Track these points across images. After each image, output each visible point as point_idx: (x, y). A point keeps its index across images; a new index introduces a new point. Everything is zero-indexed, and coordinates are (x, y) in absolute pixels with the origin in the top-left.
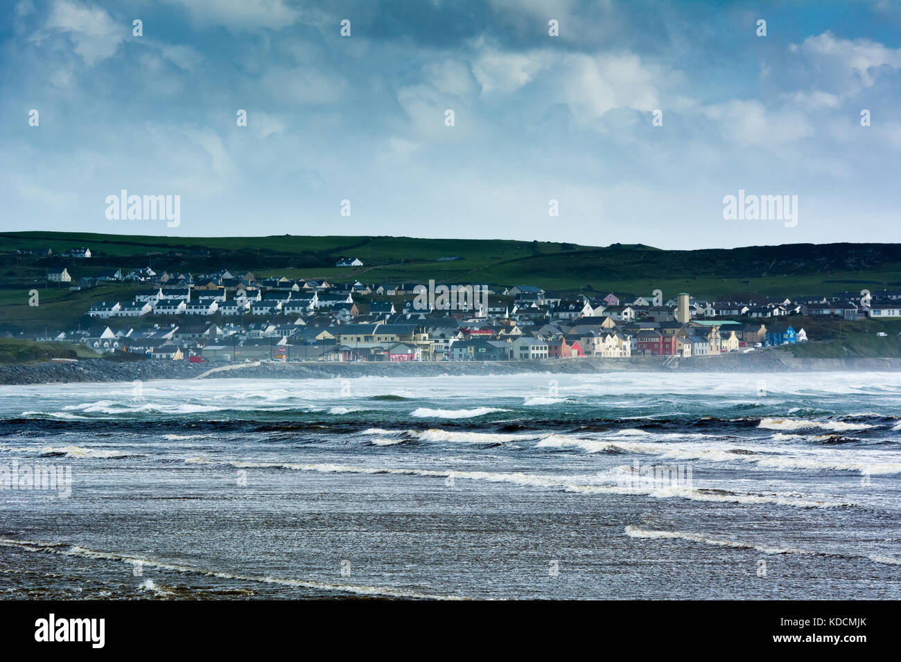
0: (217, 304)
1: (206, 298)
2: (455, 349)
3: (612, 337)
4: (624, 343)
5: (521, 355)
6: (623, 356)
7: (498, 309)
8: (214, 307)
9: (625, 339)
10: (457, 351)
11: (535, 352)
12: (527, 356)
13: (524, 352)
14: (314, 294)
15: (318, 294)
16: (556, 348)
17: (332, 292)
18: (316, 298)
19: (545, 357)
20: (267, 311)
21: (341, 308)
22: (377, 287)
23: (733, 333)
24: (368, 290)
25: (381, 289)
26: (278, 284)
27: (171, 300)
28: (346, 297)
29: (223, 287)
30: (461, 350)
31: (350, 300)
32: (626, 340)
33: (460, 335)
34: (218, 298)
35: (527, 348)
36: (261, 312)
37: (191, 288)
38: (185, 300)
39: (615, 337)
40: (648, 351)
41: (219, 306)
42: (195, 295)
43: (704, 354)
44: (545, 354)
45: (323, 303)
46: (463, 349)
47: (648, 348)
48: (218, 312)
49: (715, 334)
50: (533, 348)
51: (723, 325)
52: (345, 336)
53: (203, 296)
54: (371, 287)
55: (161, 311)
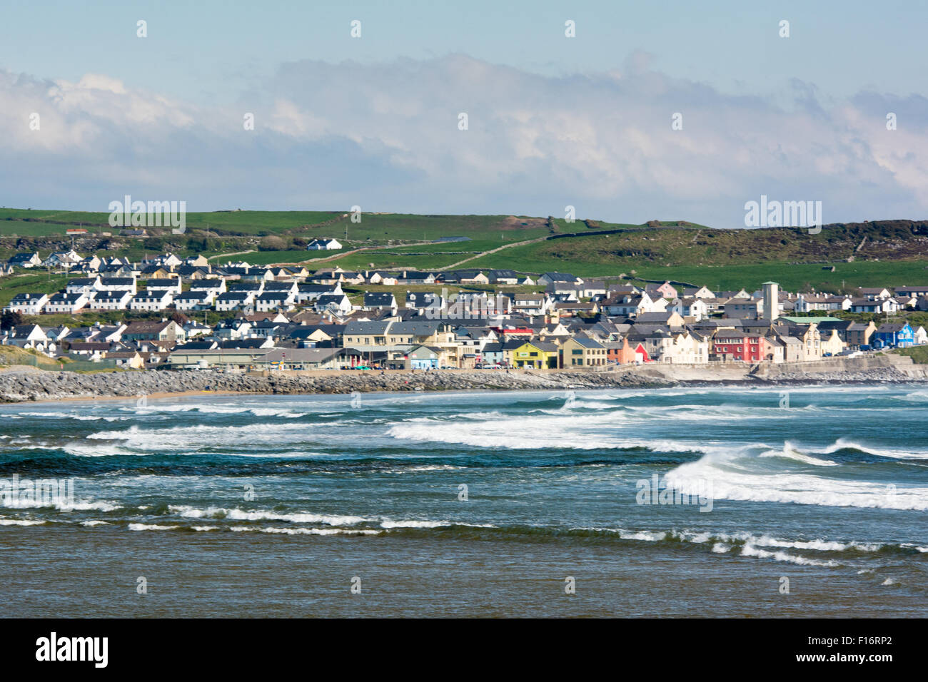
0: (171, 296)
1: (157, 288)
2: (487, 354)
3: (685, 337)
4: (700, 345)
5: (574, 360)
6: (699, 362)
7: (532, 303)
8: (166, 301)
9: (701, 340)
10: (490, 356)
11: (591, 357)
12: (580, 362)
13: (577, 357)
14: (293, 283)
15: (298, 284)
16: (616, 351)
17: (315, 282)
18: (295, 289)
19: (603, 363)
20: (234, 305)
21: (328, 302)
22: (371, 274)
23: (835, 332)
24: (361, 279)
25: (376, 278)
26: (247, 272)
27: (112, 292)
28: (333, 288)
29: (177, 275)
30: (495, 355)
31: (338, 291)
32: (702, 342)
33: (492, 335)
34: (171, 289)
35: (580, 352)
36: (227, 306)
37: (138, 277)
38: (130, 291)
39: (689, 337)
40: (730, 356)
41: (174, 299)
42: (142, 285)
43: (800, 359)
44: (603, 360)
45: (304, 296)
46: (498, 353)
47: (730, 352)
48: (172, 306)
49: (813, 333)
50: (589, 353)
51: (822, 322)
52: (349, 336)
53: (152, 286)
54: (364, 274)
55: (101, 305)
